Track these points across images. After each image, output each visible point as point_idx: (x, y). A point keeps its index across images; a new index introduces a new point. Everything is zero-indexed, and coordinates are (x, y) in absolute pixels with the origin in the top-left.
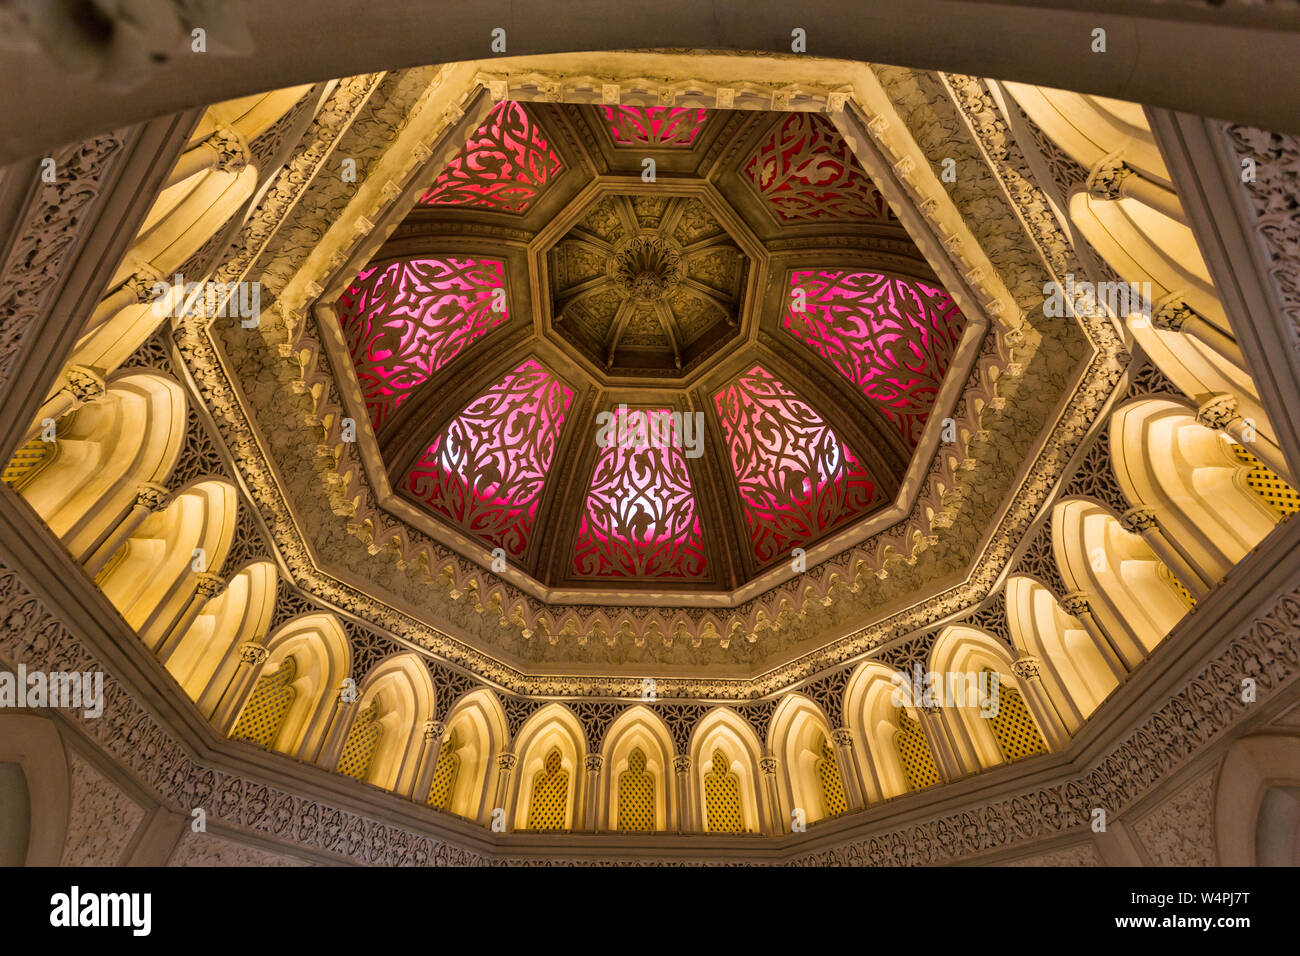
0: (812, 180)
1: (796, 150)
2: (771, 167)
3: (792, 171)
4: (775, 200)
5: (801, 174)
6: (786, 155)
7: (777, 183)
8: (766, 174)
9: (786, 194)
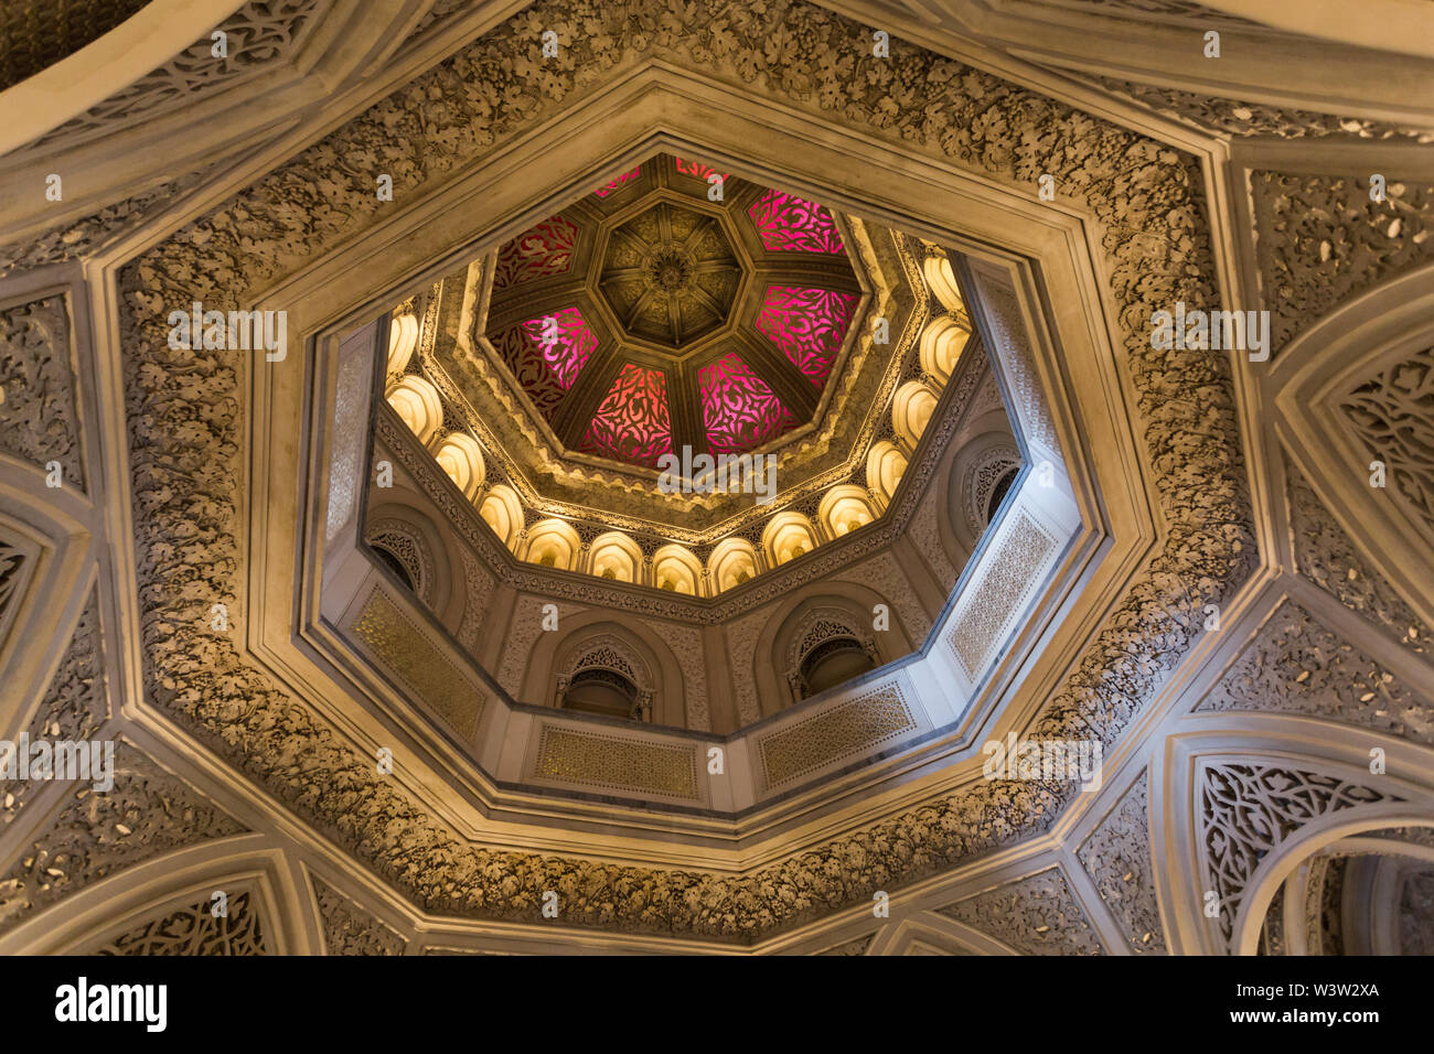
0: (542, 242)
1: (534, 265)
2: (555, 262)
3: (547, 253)
4: (571, 244)
5: (544, 250)
6: (540, 265)
7: (560, 252)
8: (560, 261)
9: (562, 243)
